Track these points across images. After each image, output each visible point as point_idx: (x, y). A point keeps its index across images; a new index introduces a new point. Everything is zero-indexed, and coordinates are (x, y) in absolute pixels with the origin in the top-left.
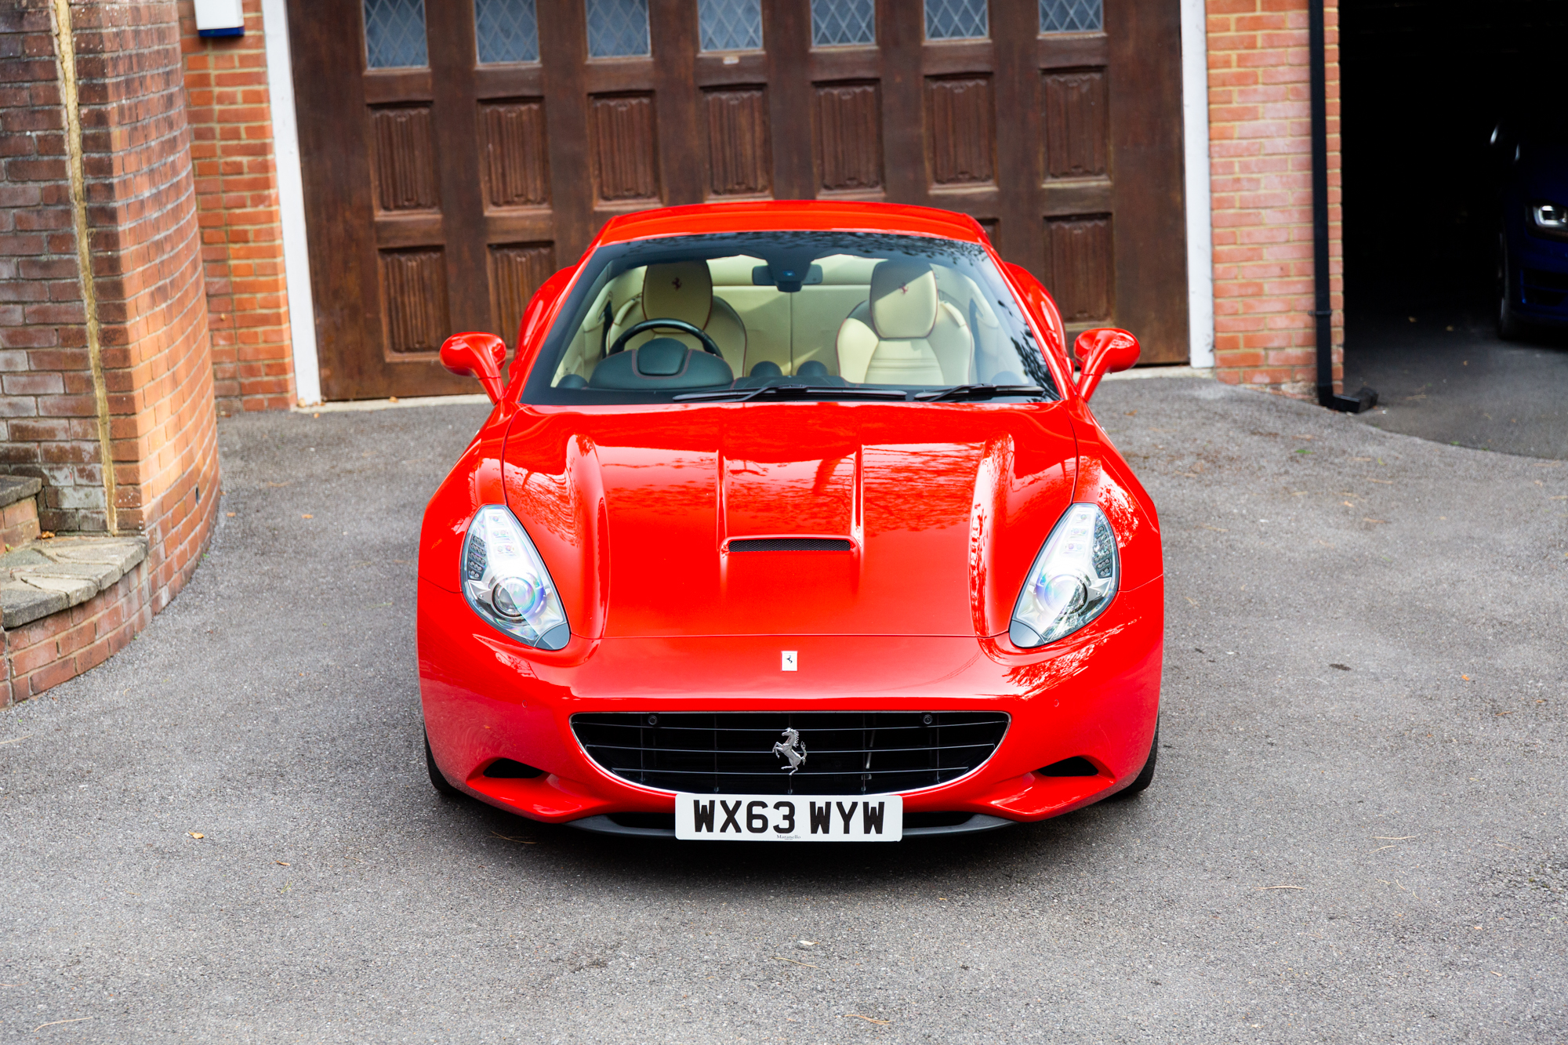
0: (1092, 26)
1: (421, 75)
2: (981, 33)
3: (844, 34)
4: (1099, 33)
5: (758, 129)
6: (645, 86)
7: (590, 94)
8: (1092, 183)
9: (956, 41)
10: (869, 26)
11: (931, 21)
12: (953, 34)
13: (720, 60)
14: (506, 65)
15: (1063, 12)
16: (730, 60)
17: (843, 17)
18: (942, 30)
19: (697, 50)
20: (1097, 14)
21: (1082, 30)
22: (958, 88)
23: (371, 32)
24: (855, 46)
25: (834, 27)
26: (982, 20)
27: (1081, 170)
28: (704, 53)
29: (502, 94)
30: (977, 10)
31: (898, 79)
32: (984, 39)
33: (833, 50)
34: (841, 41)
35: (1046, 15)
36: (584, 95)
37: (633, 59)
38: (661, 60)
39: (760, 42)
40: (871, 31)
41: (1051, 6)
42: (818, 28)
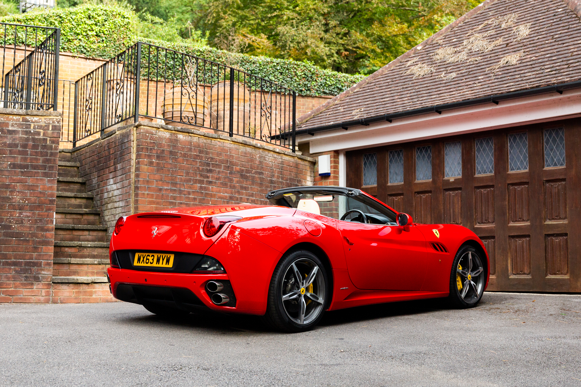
0: (562, 165)
1: (375, 187)
2: (527, 169)
3: (485, 170)
4: (564, 167)
5: (459, 203)
6: (429, 190)
7: (415, 192)
8: (561, 222)
9: (519, 171)
10: (492, 167)
11: (511, 164)
12: (517, 169)
13: (449, 180)
14: (396, 184)
15: (553, 160)
16: (452, 180)
17: (485, 165)
18: (514, 168)
19: (444, 177)
20: (563, 160)
21: (559, 166)
22: (518, 188)
23: (365, 175)
24: (489, 174)
25: (482, 168)
26: (526, 164)
27: (558, 217)
28: (446, 178)
29: (393, 193)
30: (525, 160)
31: (500, 185)
32: (527, 170)
33: (481, 176)
34: (484, 173)
35: (547, 161)
36: (414, 193)
37: (427, 181)
38: (434, 181)
39: (461, 174)
40: (493, 169)
41: (549, 158)
42: (478, 168)
